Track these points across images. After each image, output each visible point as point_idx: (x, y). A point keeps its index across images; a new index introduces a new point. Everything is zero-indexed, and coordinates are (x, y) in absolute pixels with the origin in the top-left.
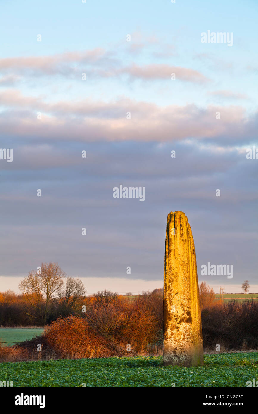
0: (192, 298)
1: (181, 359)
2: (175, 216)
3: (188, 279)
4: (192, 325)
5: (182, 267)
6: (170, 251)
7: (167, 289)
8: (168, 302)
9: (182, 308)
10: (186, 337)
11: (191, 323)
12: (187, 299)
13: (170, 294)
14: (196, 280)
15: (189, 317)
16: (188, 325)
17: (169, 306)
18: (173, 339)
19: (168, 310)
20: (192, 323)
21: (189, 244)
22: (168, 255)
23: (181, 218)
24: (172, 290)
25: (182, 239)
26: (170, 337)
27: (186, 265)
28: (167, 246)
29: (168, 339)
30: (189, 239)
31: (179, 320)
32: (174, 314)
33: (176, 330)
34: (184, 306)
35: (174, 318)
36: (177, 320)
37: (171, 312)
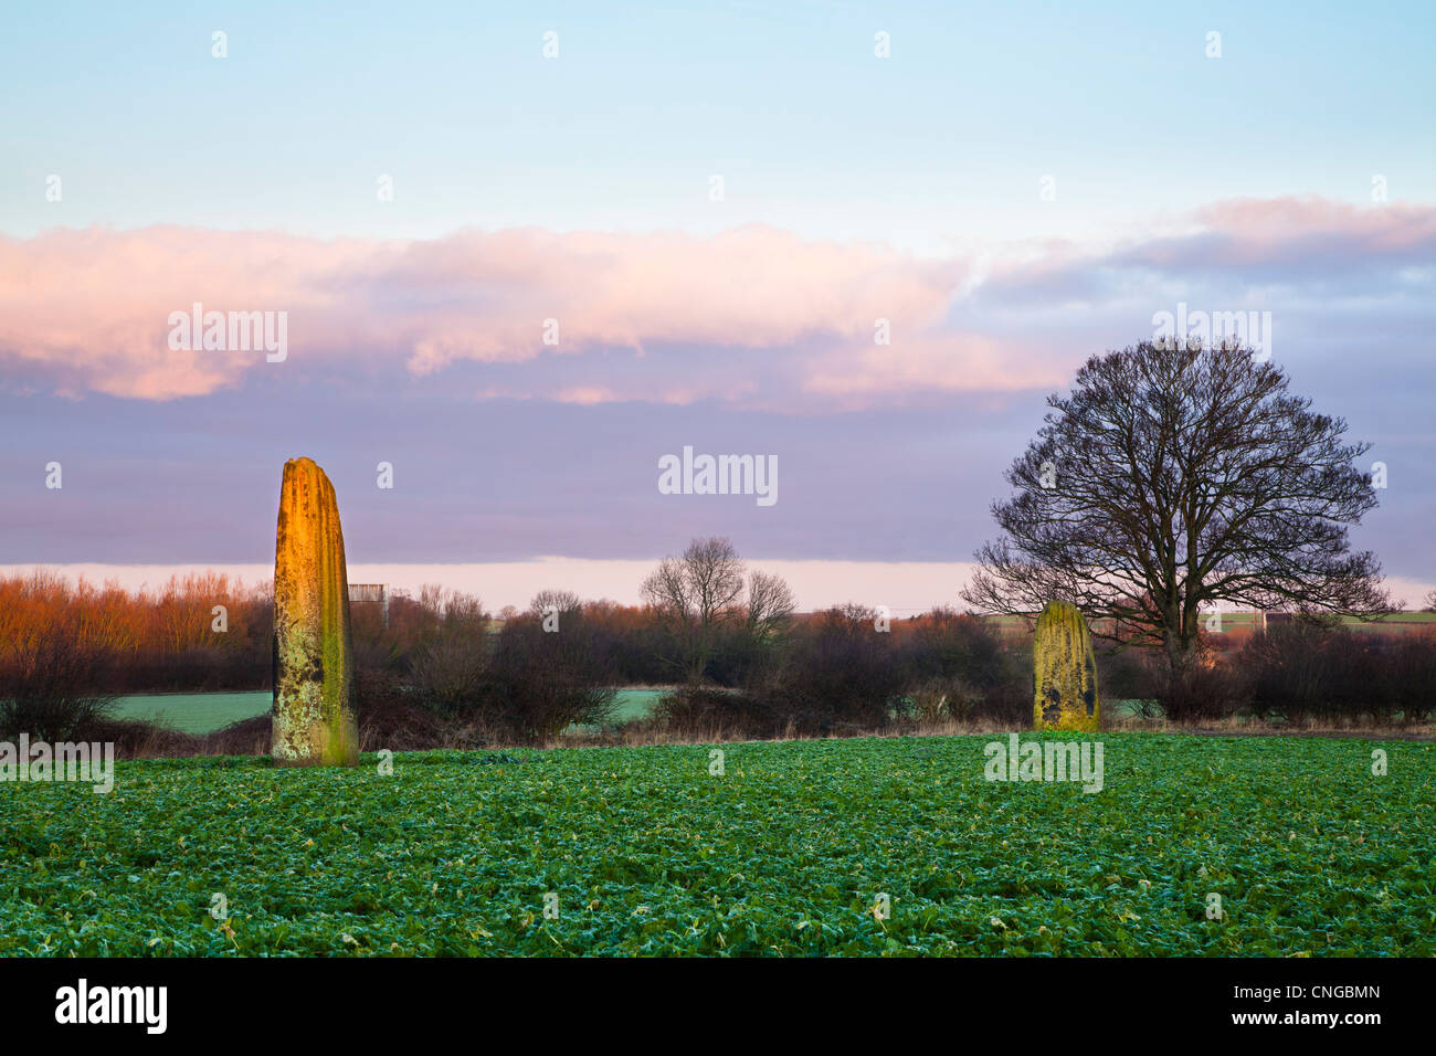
0: (327, 631)
3: (316, 594)
4: (326, 685)
5: (305, 569)
7: (279, 615)
9: (305, 651)
10: (311, 709)
11: (323, 682)
12: (314, 634)
13: (282, 624)
15: (317, 669)
16: (316, 686)
19: (280, 656)
20: (325, 681)
24: (286, 616)
25: (306, 513)
27: (314, 566)
29: (280, 715)
30: (324, 514)
31: (298, 675)
32: (290, 664)
33: (293, 696)
34: (308, 647)
35: (290, 674)
36: (295, 676)
37: (285, 659)
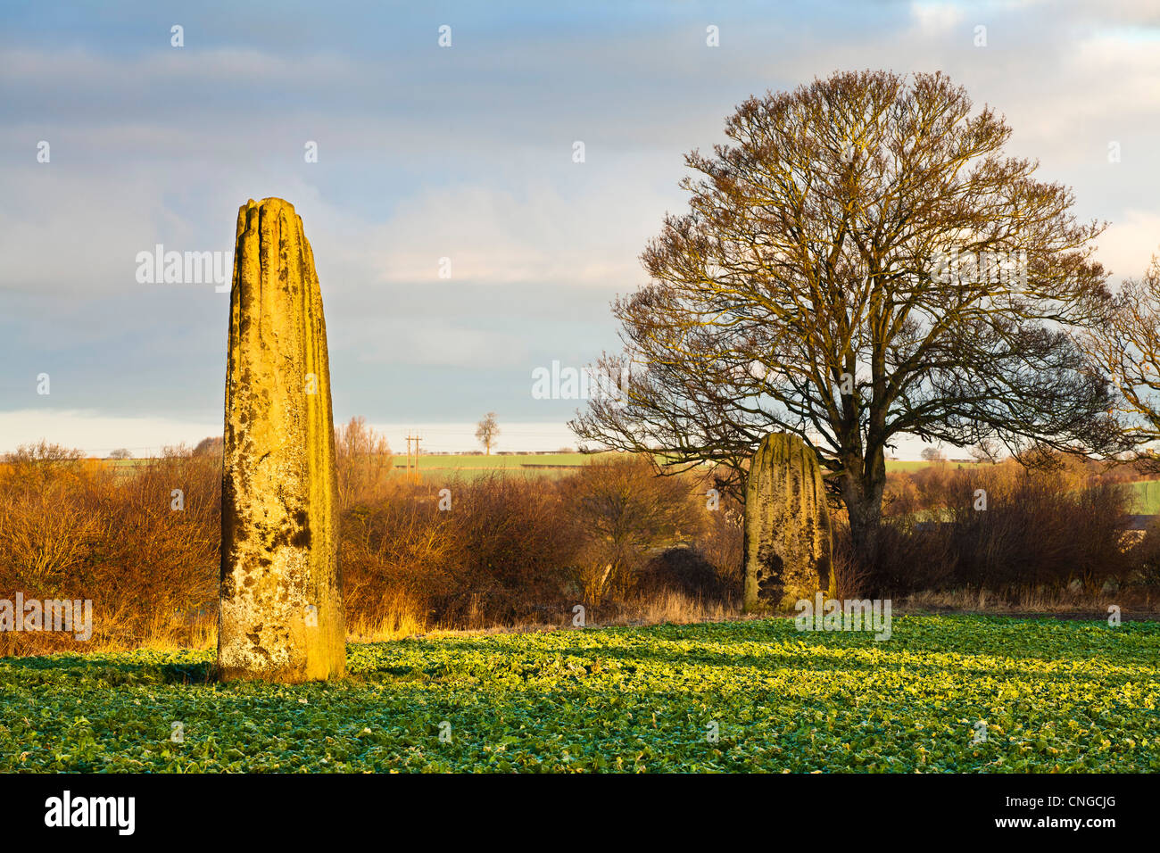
0: (313, 469)
1: (274, 658)
2: (262, 213)
3: (301, 412)
4: (313, 553)
5: (283, 373)
6: (245, 324)
7: (236, 443)
8: (237, 482)
9: (283, 500)
10: (292, 590)
11: (310, 548)
12: (297, 474)
13: (243, 458)
14: (325, 415)
15: (301, 528)
16: (299, 554)
17: (240, 495)
18: (249, 597)
19: (238, 508)
20: (314, 547)
21: (307, 302)
22: (238, 335)
23: (281, 220)
24: (249, 445)
25: (284, 285)
26: (242, 592)
27: (296, 367)
28: (237, 309)
29: (236, 598)
30: (306, 288)
31: (270, 538)
32: (256, 520)
33: (260, 570)
34: (287, 494)
35: (254, 533)
36: (264, 539)
37: (246, 513)
